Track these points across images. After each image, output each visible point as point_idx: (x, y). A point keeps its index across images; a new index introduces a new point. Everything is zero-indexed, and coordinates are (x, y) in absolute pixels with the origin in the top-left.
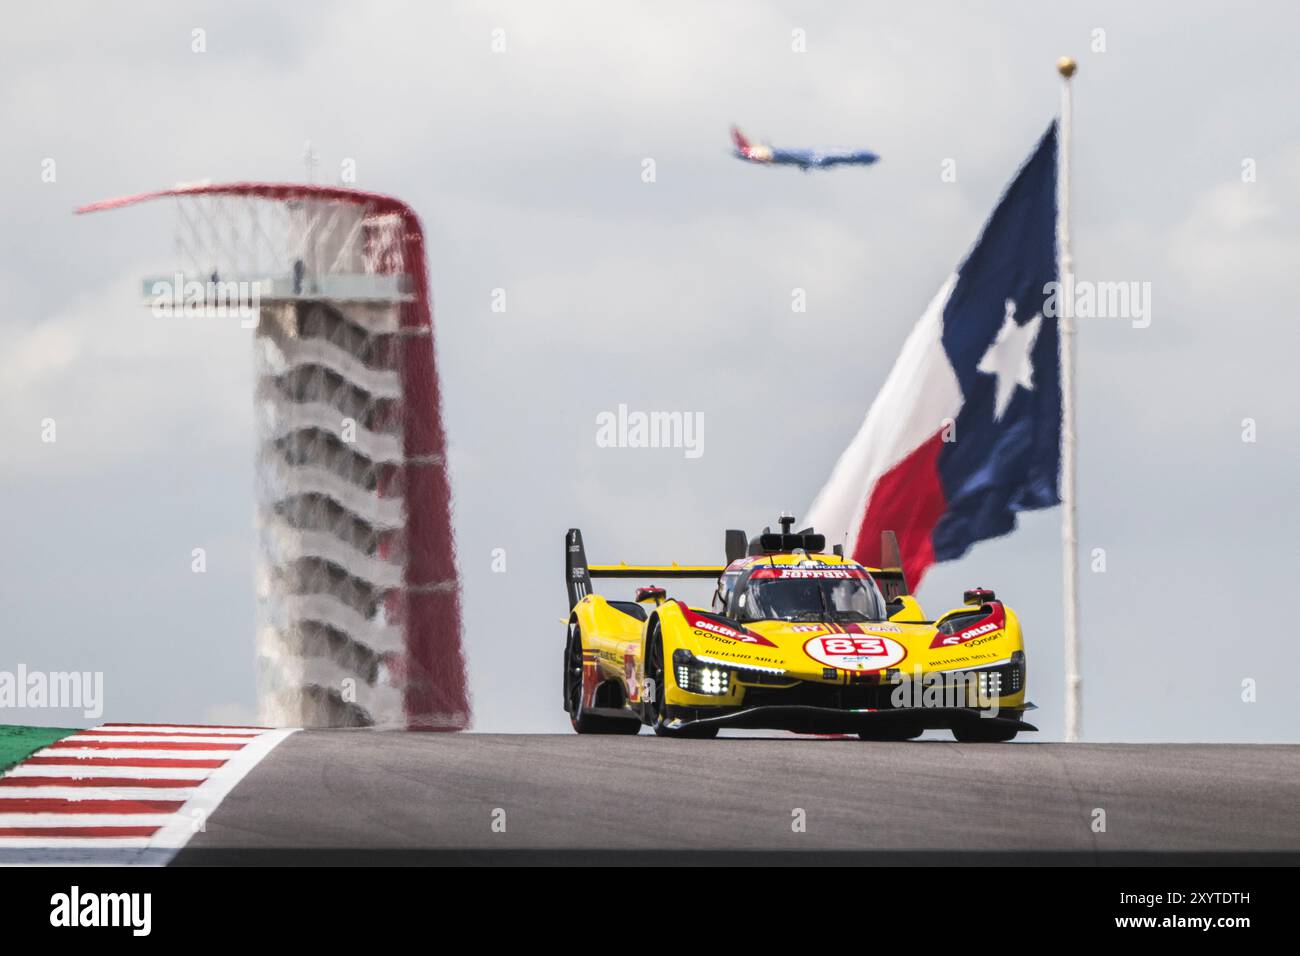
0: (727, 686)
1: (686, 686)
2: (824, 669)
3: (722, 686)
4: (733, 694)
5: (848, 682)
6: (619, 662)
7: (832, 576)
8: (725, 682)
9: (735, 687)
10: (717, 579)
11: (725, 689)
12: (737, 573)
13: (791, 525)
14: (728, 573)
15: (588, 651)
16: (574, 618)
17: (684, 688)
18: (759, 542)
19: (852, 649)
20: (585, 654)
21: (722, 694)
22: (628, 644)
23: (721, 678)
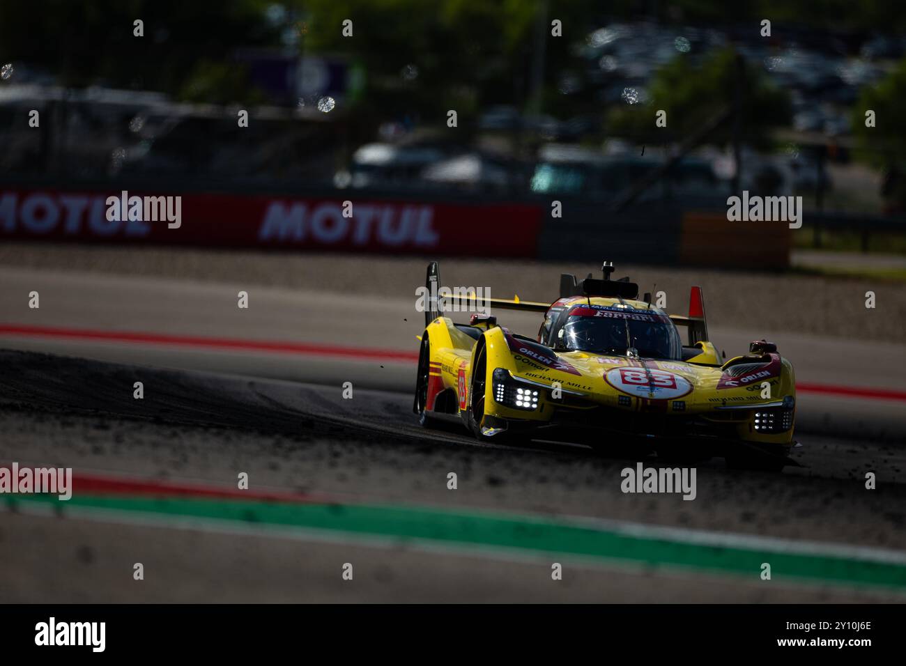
0: (536, 403)
1: (502, 400)
2: (620, 396)
3: (532, 402)
4: (541, 411)
5: (639, 409)
6: (454, 375)
7: (638, 318)
8: (535, 400)
9: (543, 405)
10: (543, 314)
11: (534, 406)
12: (560, 309)
13: (611, 273)
14: (553, 309)
15: (433, 363)
16: (426, 336)
17: (499, 402)
18: (582, 286)
19: (647, 381)
20: (431, 365)
21: (530, 409)
22: (463, 360)
23: (532, 396)
